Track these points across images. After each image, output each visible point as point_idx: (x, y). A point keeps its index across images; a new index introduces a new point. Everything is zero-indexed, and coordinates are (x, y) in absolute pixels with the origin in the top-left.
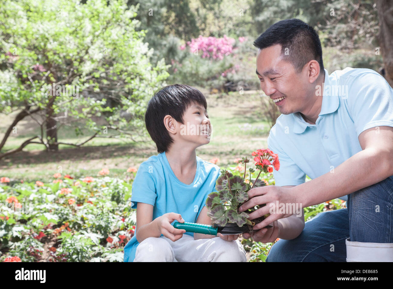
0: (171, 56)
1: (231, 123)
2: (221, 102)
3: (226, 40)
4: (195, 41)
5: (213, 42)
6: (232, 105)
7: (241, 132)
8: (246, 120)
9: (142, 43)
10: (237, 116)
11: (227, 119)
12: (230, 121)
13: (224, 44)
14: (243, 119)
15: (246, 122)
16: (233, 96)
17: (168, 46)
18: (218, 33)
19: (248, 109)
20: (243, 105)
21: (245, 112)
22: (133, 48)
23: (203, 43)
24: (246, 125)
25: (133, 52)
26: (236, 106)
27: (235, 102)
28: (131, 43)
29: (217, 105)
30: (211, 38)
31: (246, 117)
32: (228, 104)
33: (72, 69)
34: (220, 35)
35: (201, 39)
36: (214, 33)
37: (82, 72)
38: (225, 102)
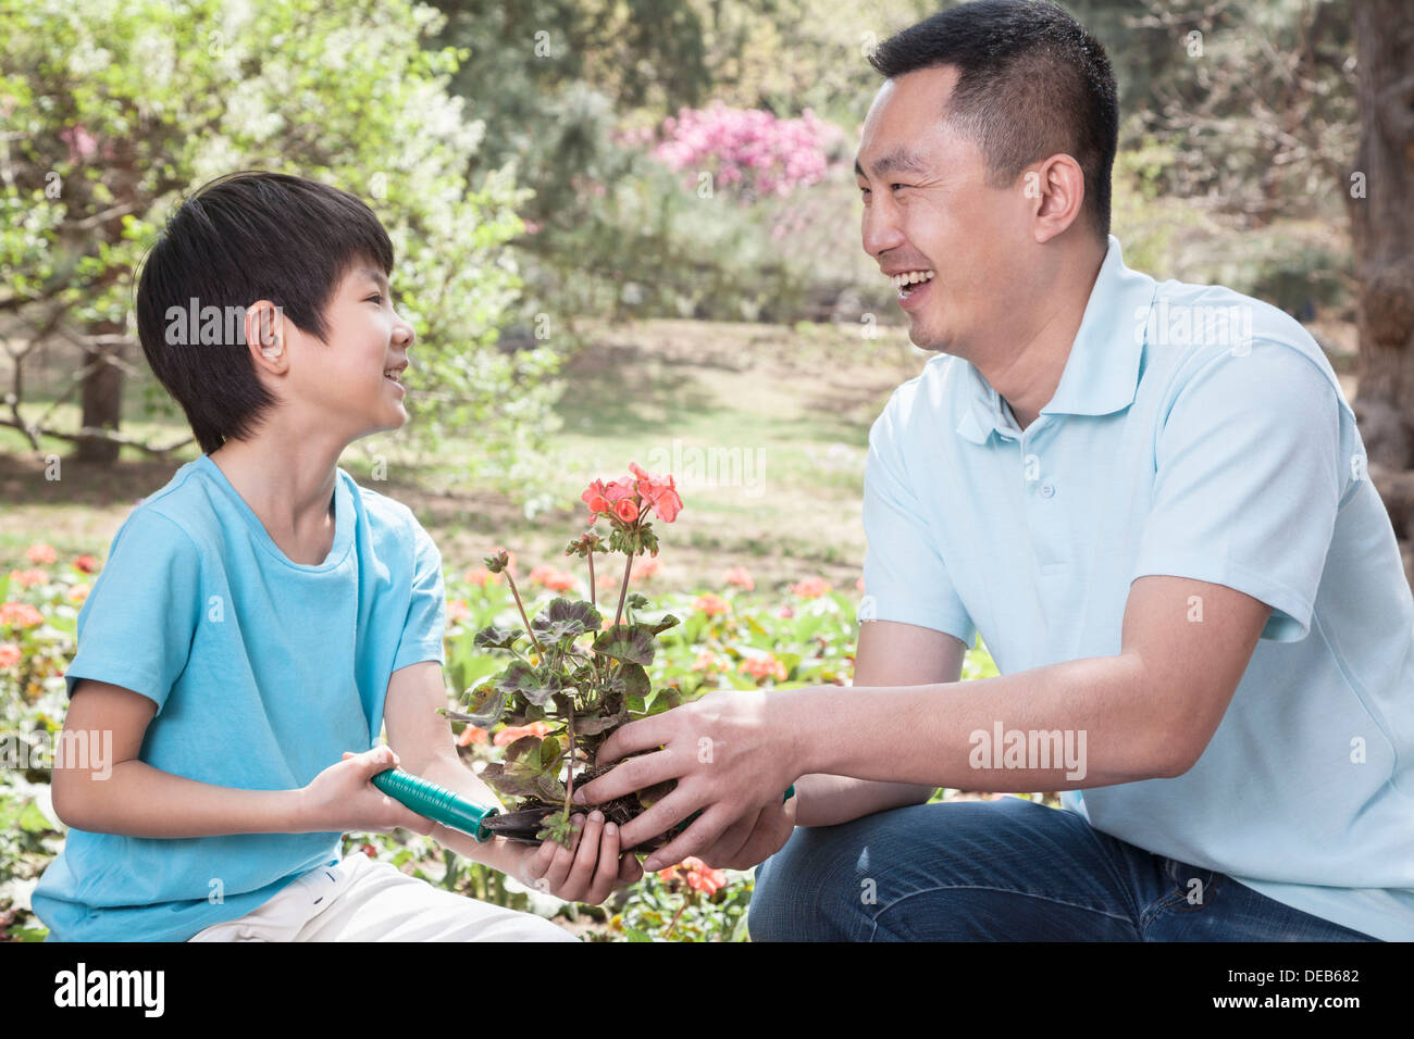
0: (572, 162)
1: (784, 438)
2: (765, 358)
3: (811, 129)
4: (696, 122)
5: (759, 131)
6: (805, 374)
7: (815, 474)
8: (847, 431)
9: (443, 98)
10: (816, 415)
11: (776, 422)
12: (786, 430)
13: (799, 143)
14: (831, 428)
15: (842, 439)
16: (814, 340)
17: (564, 121)
18: (788, 100)
19: (861, 394)
20: (844, 378)
21: (849, 405)
22: (401, 109)
23: (722, 130)
24: (835, 450)
25: (399, 124)
26: (818, 376)
27: (820, 363)
28: (396, 89)
29: (751, 366)
30: (760, 116)
31: (850, 424)
32: (792, 365)
33: (158, 162)
34: (797, 111)
35: (719, 114)
36: (774, 100)
37: (192, 174)
38: (780, 356)
